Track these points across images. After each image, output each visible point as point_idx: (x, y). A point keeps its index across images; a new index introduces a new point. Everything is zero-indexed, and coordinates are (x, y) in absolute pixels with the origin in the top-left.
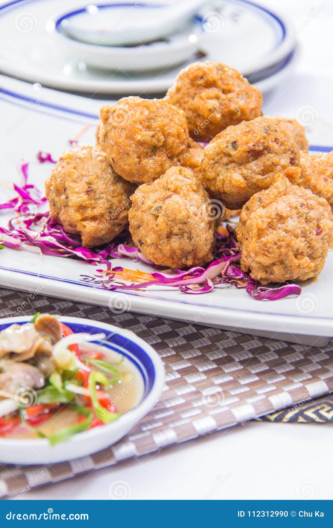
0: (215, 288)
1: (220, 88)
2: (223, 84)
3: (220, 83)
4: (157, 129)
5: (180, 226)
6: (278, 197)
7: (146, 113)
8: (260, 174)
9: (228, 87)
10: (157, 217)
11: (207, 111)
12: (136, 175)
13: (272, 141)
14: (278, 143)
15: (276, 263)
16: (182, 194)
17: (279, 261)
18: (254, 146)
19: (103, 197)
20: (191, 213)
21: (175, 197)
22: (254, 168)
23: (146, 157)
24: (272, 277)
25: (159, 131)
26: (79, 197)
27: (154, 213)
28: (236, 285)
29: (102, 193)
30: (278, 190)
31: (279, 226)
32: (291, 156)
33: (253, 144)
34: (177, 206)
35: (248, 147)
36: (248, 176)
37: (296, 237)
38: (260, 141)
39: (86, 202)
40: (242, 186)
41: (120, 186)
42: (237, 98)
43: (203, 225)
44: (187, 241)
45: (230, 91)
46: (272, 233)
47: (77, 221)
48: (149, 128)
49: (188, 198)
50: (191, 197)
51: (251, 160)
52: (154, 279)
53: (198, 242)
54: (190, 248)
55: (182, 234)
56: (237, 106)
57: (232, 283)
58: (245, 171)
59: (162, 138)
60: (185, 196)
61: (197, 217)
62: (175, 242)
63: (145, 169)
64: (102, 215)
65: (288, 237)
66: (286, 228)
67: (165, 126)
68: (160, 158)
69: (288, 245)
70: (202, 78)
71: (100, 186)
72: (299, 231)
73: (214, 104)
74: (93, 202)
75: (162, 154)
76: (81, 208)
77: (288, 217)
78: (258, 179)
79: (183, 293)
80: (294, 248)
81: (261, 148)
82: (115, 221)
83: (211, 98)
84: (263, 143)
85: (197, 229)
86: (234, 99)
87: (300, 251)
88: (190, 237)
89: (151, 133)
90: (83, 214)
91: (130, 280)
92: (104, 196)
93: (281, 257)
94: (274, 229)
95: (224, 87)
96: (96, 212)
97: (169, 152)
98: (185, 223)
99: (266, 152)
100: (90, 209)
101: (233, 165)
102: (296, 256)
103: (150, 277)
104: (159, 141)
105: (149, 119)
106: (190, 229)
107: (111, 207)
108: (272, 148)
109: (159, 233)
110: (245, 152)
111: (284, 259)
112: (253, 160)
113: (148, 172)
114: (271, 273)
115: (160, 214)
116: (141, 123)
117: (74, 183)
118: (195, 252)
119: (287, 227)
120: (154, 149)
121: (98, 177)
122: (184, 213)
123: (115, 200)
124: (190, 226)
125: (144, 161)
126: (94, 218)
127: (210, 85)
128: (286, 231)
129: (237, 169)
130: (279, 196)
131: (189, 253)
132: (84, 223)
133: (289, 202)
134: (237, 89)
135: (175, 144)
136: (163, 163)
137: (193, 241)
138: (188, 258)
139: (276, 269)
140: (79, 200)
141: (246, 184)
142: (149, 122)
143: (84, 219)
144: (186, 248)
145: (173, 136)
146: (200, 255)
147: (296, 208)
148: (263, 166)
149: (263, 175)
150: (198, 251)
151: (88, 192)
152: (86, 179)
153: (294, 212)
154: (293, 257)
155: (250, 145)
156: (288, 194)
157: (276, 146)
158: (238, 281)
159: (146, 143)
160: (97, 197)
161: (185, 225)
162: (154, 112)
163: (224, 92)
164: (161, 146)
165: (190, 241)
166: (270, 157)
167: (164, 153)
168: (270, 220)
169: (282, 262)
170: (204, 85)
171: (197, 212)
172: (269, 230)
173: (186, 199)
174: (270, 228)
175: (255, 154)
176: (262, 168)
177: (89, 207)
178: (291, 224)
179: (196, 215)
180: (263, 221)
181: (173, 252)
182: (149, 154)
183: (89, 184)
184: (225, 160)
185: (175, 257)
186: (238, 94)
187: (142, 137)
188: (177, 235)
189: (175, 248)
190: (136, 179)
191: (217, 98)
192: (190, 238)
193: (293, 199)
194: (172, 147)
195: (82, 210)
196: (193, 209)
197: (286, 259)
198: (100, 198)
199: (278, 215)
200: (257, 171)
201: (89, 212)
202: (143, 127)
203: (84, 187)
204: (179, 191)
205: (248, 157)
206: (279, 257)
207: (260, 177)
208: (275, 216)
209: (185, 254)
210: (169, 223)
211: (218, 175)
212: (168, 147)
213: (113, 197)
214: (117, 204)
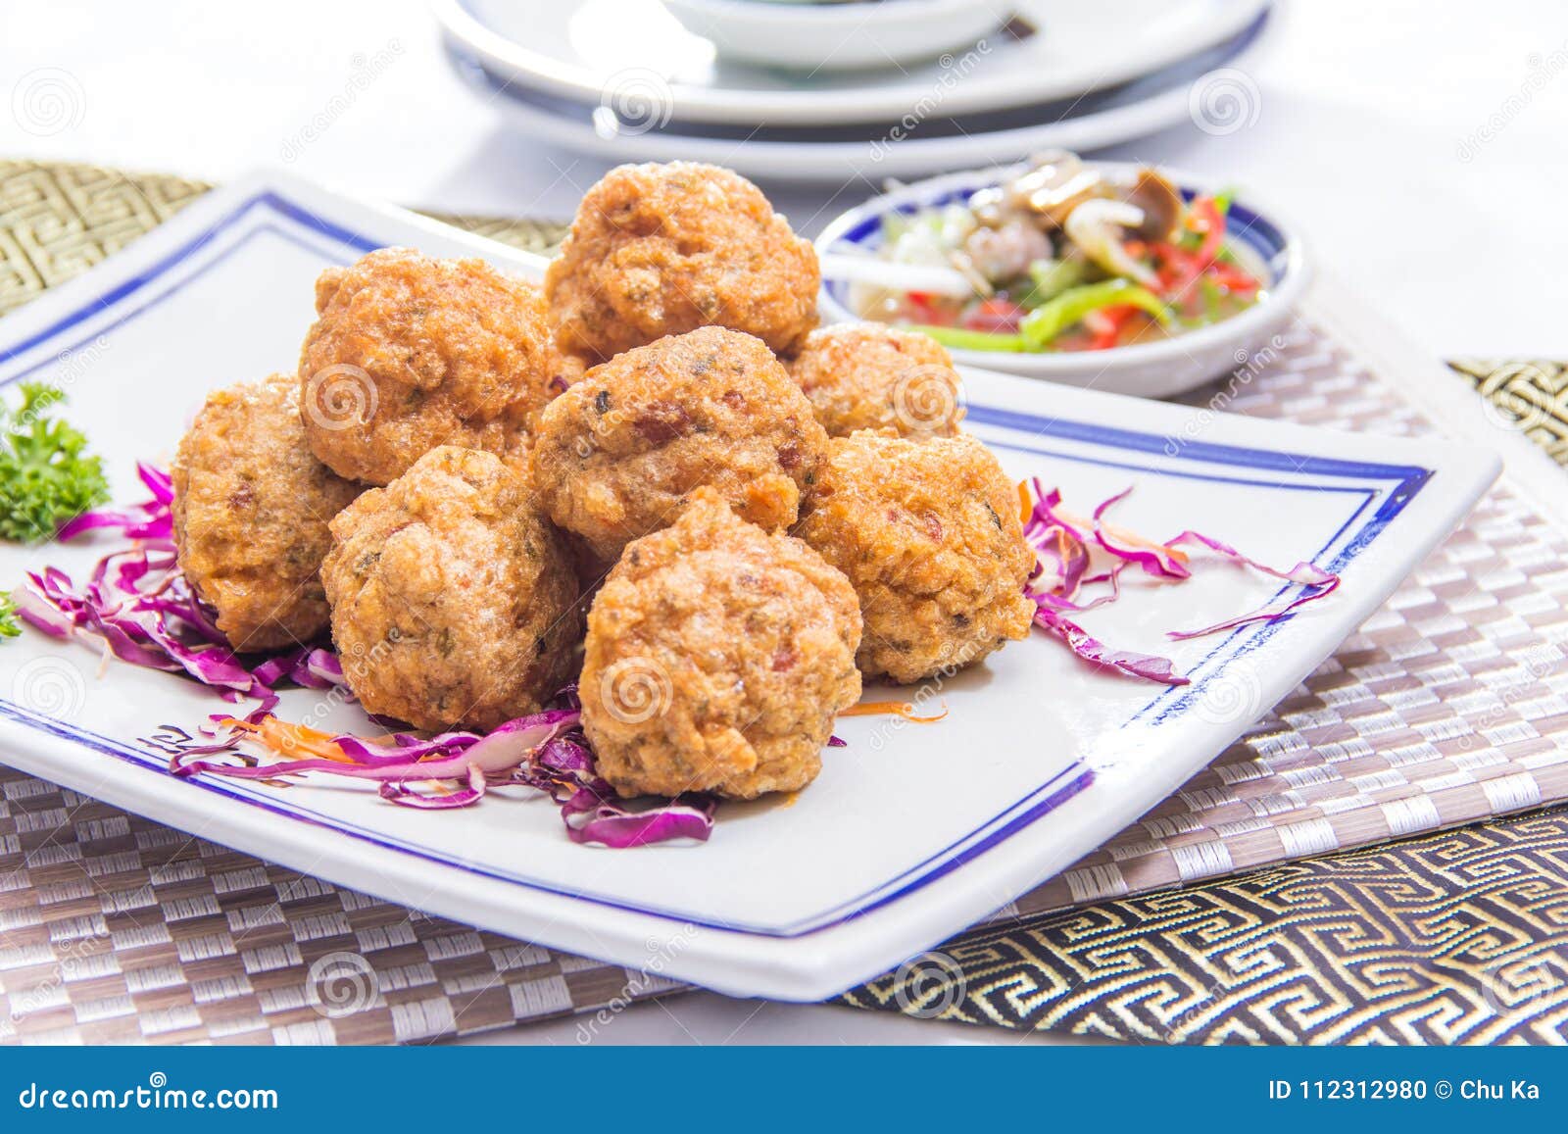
0: (487, 793)
1: (671, 237)
2: (685, 227)
3: (672, 223)
4: (423, 341)
5: (417, 612)
6: (682, 553)
7: (403, 293)
8: (667, 489)
9: (696, 237)
10: (362, 580)
11: (622, 300)
12: (363, 463)
13: (714, 400)
14: (735, 406)
15: (649, 739)
16: (434, 523)
17: (656, 734)
18: (652, 408)
19: (276, 518)
20: (452, 576)
21: (417, 532)
22: (652, 469)
23: (392, 417)
24: (639, 776)
25: (428, 348)
26: (210, 513)
27: (358, 570)
28: (554, 795)
29: (274, 506)
30: (684, 532)
31: (665, 633)
32: (788, 445)
33: (650, 402)
34: (410, 555)
35: (634, 411)
36: (632, 492)
37: (709, 669)
38: (672, 396)
39: (225, 526)
40: (614, 518)
41: (333, 491)
42: (717, 266)
43: (488, 614)
44: (435, 653)
45: (701, 247)
46: (640, 653)
47: (202, 577)
48: (400, 336)
49: (451, 535)
50: (462, 532)
51: (643, 447)
52: (342, 756)
53: (469, 662)
54: (447, 676)
55: (425, 634)
56: (709, 289)
57: (545, 787)
58: (626, 478)
59: (439, 368)
60: (443, 530)
61: (470, 591)
62: (403, 653)
63: (385, 450)
64: (271, 567)
65: (683, 668)
66: (682, 642)
67: (447, 333)
68: (433, 420)
69: (679, 693)
70: (627, 208)
71: (275, 486)
72: (718, 655)
73: (644, 282)
74: (248, 528)
75: (439, 410)
76: (215, 543)
77: (693, 611)
78: (660, 501)
79: (388, 801)
80: (694, 701)
81: (674, 415)
82: (308, 586)
83: (640, 264)
84: (683, 402)
85: (466, 623)
86: (704, 269)
87: (713, 711)
88: (444, 645)
89: (406, 351)
90: (217, 560)
91: (277, 752)
92: (279, 513)
93: (659, 722)
94: (649, 642)
95: (683, 235)
96: (254, 556)
97: (465, 407)
98: (433, 604)
99: (691, 429)
100: (234, 548)
101: (599, 457)
102: (700, 726)
103: (335, 749)
104: (427, 373)
105: (406, 313)
106: (446, 624)
107: (296, 547)
108: (711, 419)
109: (365, 627)
110: (625, 423)
111: (667, 728)
112: (650, 449)
113: (394, 457)
114: (639, 768)
115: (370, 575)
116: (381, 323)
117: (207, 473)
118: (467, 687)
119: (684, 637)
120: (418, 397)
121: (273, 461)
122: (427, 576)
123: (311, 529)
124: (444, 615)
125: (386, 428)
126: (247, 573)
127: (645, 227)
128: (681, 652)
129: (604, 469)
130: (685, 549)
131: (449, 689)
132: (217, 584)
133: (710, 569)
134: (721, 242)
135: (481, 385)
136: (443, 434)
137: (453, 656)
138: (445, 704)
139: (645, 755)
140: (207, 519)
141: (626, 512)
142: (405, 320)
143: (221, 574)
144: (434, 675)
145: (474, 362)
146: (485, 698)
147: (725, 588)
148: (677, 466)
149: (677, 492)
150: (476, 688)
151: (236, 502)
152: (241, 465)
153: (717, 599)
154: (691, 727)
155: (641, 406)
156: (716, 548)
157: (724, 413)
158: (566, 784)
159: (390, 378)
160: (262, 515)
161: (430, 612)
162: (424, 294)
163: (684, 248)
164: (436, 389)
165: (445, 656)
166: (699, 443)
167: (445, 408)
168: (639, 616)
169: (665, 739)
170: (631, 227)
171: (469, 577)
172: (632, 643)
173: (445, 538)
174: (639, 636)
175: (656, 433)
176: (673, 472)
177: (234, 542)
178: (701, 631)
179: (466, 585)
180: (613, 618)
181: (404, 684)
182: (402, 408)
183: (248, 478)
184: (581, 443)
185: (412, 697)
186: (721, 257)
187: (378, 360)
188: (411, 636)
189: (408, 672)
190: (362, 475)
191: (659, 264)
192: (445, 649)
193: (724, 562)
194: (470, 392)
195: (215, 546)
196: (457, 569)
197: (673, 730)
198: (267, 520)
199: (663, 601)
200: (657, 479)
201: (234, 557)
202: (386, 334)
203: (228, 484)
204: (430, 514)
205: (636, 440)
206: (654, 723)
207: (666, 497)
208: (654, 607)
209: (440, 692)
210: (391, 600)
211: (561, 484)
212: (458, 391)
213: (304, 520)
214: (315, 539)
